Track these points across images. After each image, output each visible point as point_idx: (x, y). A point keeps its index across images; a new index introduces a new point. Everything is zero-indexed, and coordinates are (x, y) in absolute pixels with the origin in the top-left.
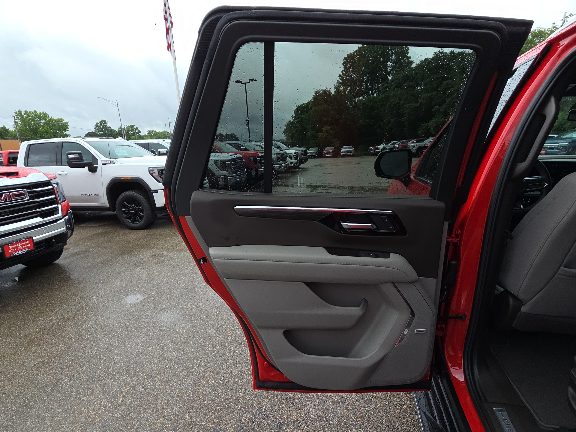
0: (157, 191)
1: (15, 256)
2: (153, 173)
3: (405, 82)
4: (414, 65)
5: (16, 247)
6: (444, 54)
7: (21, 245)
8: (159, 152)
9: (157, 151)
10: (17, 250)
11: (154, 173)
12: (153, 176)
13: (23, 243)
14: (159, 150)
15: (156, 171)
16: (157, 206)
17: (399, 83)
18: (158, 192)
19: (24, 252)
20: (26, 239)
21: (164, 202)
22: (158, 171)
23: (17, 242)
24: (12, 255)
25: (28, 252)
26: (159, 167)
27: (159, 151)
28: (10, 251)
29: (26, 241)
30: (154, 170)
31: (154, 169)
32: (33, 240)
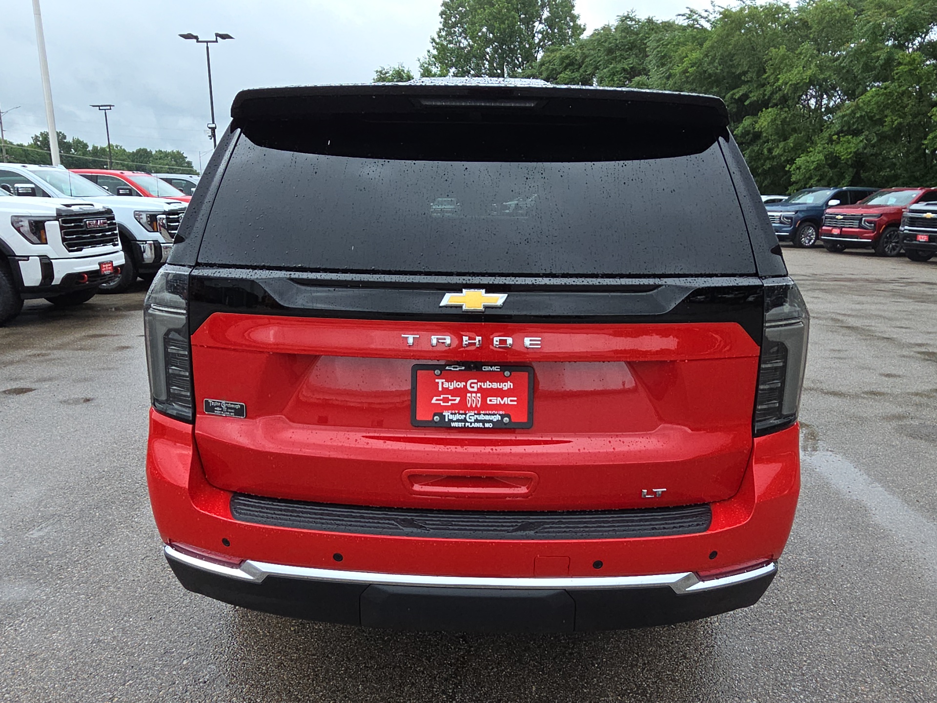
0: (27, 258)
2: (19, 227)
3: (565, 68)
4: (585, 36)
6: (636, 21)
8: (18, 190)
9: (14, 188)
11: (22, 226)
12: (19, 231)
14: (16, 185)
15: (26, 223)
16: (25, 285)
17: (553, 69)
18: (28, 260)
21: (40, 277)
22: (30, 224)
26: (31, 216)
27: (18, 188)
30: (21, 221)
31: (22, 219)
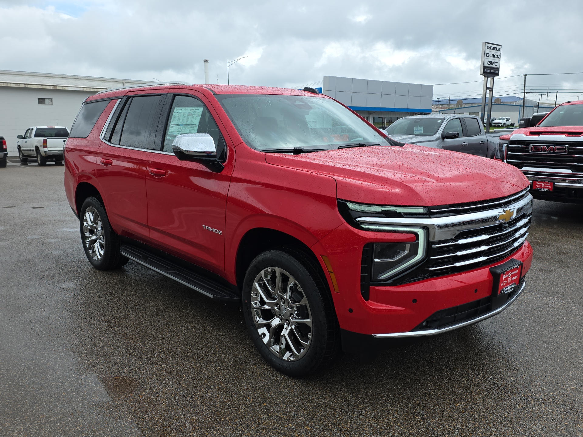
1: (538, 191)
5: (541, 185)
7: (544, 185)
10: (541, 187)
13: (546, 184)
19: (545, 190)
20: (548, 182)
23: (542, 181)
24: (536, 189)
25: (547, 191)
28: (536, 186)
29: (549, 183)
32: (554, 184)
